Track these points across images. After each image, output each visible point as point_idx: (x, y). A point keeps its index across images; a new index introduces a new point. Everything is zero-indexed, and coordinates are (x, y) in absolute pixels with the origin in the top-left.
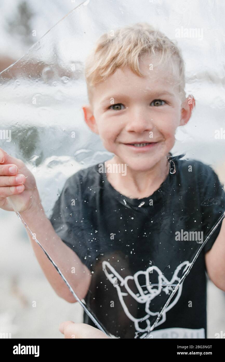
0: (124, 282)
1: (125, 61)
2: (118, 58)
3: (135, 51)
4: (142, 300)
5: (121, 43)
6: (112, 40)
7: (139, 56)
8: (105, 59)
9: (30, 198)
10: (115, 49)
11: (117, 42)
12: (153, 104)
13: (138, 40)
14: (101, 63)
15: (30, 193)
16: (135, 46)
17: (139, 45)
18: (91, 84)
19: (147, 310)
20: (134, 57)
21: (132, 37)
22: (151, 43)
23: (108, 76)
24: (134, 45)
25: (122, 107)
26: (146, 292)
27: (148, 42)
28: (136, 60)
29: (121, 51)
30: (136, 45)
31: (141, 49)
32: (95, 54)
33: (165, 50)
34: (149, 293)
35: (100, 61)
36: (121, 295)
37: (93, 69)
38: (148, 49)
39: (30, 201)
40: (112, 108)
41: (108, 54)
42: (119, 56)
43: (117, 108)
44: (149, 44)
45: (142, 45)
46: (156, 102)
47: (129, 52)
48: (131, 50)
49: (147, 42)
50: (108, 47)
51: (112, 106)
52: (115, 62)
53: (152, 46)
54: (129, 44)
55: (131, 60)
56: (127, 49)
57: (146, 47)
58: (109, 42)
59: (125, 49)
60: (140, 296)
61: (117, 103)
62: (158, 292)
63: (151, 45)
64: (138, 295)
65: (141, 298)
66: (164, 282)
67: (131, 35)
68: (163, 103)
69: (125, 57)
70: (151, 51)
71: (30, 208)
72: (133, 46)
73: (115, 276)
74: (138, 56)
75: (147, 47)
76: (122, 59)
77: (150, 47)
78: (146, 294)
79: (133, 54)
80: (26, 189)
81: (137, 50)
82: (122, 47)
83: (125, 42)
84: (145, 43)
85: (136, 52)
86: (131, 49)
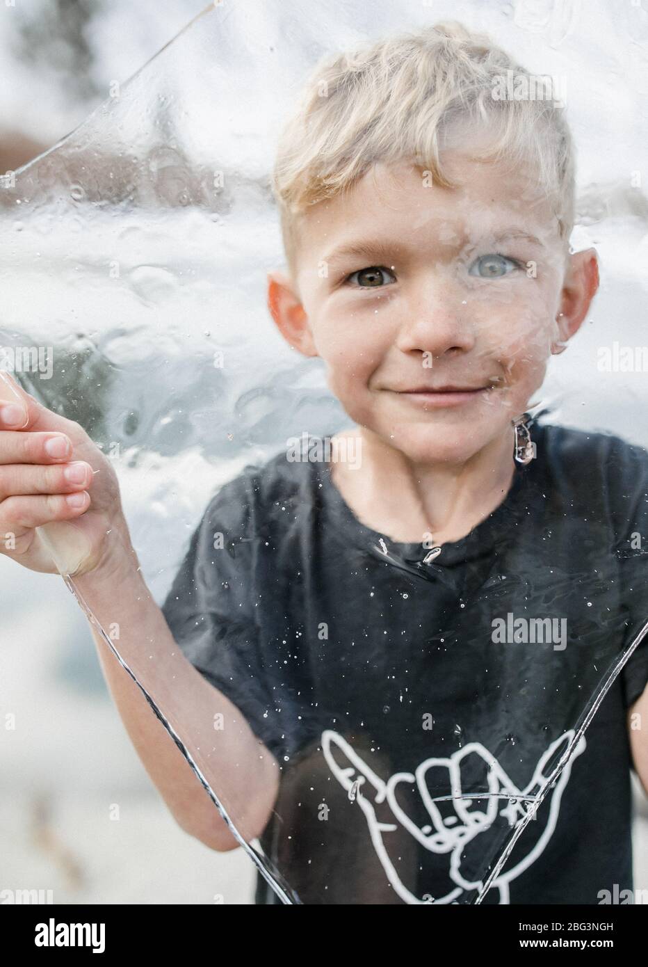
0: (386, 791)
1: (397, 141)
2: (379, 130)
3: (430, 108)
4: (439, 843)
5: (386, 85)
6: (360, 75)
7: (441, 125)
8: (337, 134)
9: (105, 535)
10: (369, 103)
11: (374, 83)
12: (476, 270)
13: (435, 76)
14: (326, 146)
15: (103, 520)
16: (427, 94)
17: (441, 91)
18: (295, 209)
19: (455, 875)
20: (425, 131)
21: (420, 69)
22: (476, 86)
23: (344, 185)
24: (426, 92)
25: (386, 278)
26: (451, 820)
27: (467, 82)
28: (429, 136)
29: (386, 109)
30: (430, 91)
31: (447, 102)
32: (307, 119)
33: (518, 107)
34: (460, 823)
35: (321, 141)
36: (376, 829)
37: (301, 163)
38: (468, 103)
39: (103, 542)
40: (355, 280)
41: (347, 119)
42: (380, 124)
43: (372, 279)
44: (471, 87)
45: (449, 92)
46: (488, 265)
47: (411, 113)
48: (417, 107)
49: (463, 81)
50: (345, 97)
51: (357, 275)
52: (367, 142)
53: (478, 95)
54: (409, 89)
55: (414, 136)
56: (404, 105)
57: (459, 96)
58: (350, 80)
59: (397, 105)
60: (434, 831)
61: (369, 266)
62: (486, 820)
63: (476, 91)
64: (427, 829)
65: (435, 838)
66: (504, 791)
67: (417, 63)
68: (509, 267)
69: (397, 127)
70: (474, 110)
71: (103, 565)
72: (421, 95)
73: (358, 773)
74: (437, 126)
75: (462, 97)
76: (389, 134)
77: (472, 98)
78: (450, 827)
79: (420, 119)
80: (92, 509)
81: (434, 108)
82: (388, 98)
83: (398, 82)
84: (458, 85)
85: (432, 111)
86: (416, 102)
